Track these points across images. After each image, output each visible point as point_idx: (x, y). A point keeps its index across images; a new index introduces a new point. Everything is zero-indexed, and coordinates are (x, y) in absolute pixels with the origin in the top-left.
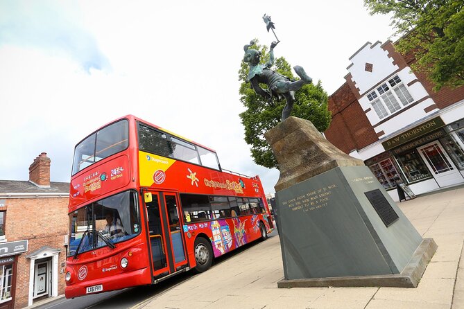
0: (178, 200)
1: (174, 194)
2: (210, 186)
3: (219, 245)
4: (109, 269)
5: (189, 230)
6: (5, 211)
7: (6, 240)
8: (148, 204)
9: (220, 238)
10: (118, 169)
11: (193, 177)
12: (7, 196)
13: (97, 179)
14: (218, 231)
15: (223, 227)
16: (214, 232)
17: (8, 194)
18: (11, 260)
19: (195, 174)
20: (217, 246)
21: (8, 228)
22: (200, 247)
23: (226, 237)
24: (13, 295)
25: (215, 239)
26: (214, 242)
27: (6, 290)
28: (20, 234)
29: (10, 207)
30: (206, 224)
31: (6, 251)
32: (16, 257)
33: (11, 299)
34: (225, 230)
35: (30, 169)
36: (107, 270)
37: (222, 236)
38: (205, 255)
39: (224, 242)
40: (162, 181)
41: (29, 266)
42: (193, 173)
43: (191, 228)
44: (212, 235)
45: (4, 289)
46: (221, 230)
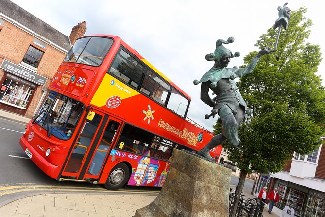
0: (121, 128)
1: (120, 122)
2: (162, 127)
3: (138, 178)
4: (41, 149)
5: (116, 155)
6: (44, 52)
7: (36, 72)
8: (88, 120)
9: (143, 172)
10: (84, 79)
11: (149, 114)
12: (49, 43)
13: (70, 77)
14: (145, 167)
15: (152, 165)
16: (140, 166)
17: (50, 42)
18: (34, 86)
19: (154, 112)
20: (135, 178)
21: (41, 64)
22: (118, 171)
23: (149, 174)
24: (27, 107)
25: (138, 171)
26: (134, 173)
27: (25, 102)
28: (45, 73)
29: (48, 51)
30: (136, 157)
31: (34, 79)
32: (37, 85)
33: (25, 109)
34: (152, 168)
35: (73, 29)
36: (40, 147)
37: (147, 171)
38: (120, 179)
39: (145, 177)
40: (115, 106)
41: (41, 96)
42: (152, 110)
43: (119, 154)
44: (136, 167)
45: (24, 101)
46: (148, 166)
